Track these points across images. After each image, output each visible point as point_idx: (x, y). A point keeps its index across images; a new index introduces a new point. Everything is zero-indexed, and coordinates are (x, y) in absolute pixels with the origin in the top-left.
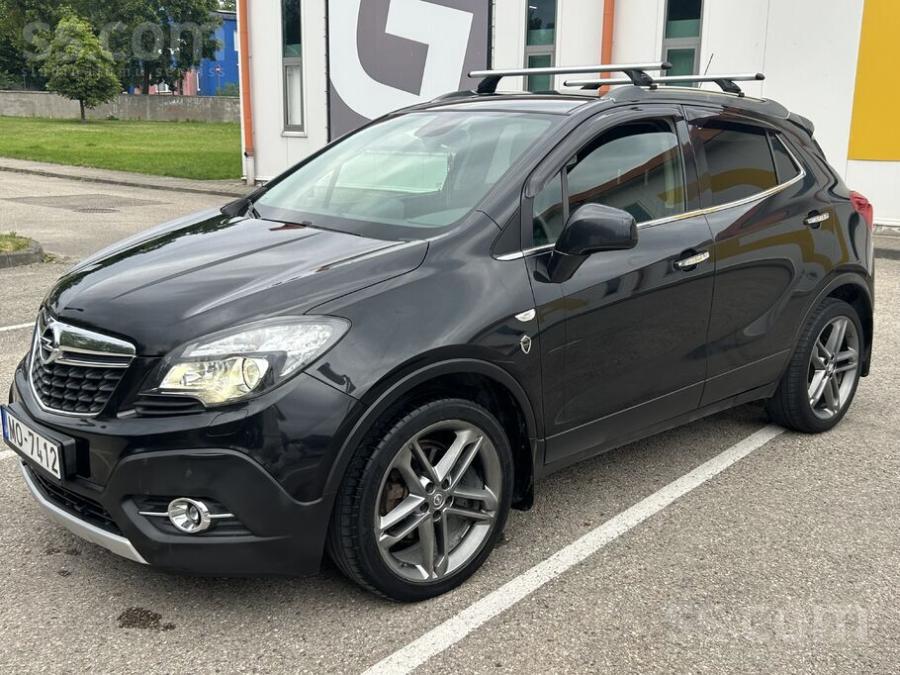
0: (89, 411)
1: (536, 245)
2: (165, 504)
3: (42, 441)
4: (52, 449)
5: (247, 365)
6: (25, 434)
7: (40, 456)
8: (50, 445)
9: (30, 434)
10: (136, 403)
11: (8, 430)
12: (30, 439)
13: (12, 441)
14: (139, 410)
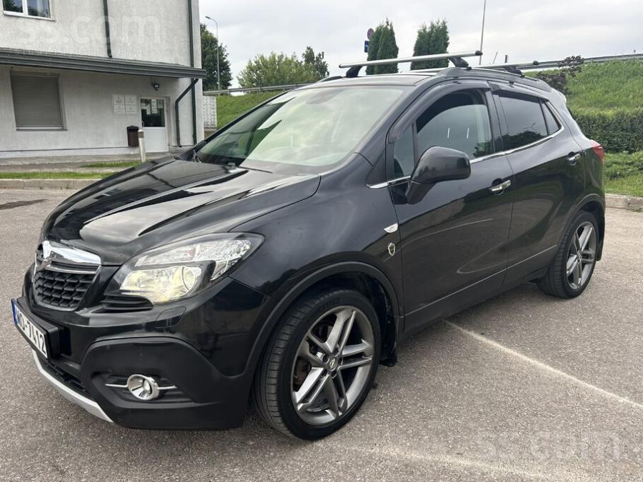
0: (69, 307)
1: (397, 178)
2: (125, 378)
3: (35, 329)
4: (41, 336)
5: (185, 272)
6: (26, 323)
7: (35, 339)
8: (40, 333)
9: (28, 323)
10: (102, 301)
11: (17, 318)
12: (28, 325)
13: (19, 325)
14: (105, 307)
